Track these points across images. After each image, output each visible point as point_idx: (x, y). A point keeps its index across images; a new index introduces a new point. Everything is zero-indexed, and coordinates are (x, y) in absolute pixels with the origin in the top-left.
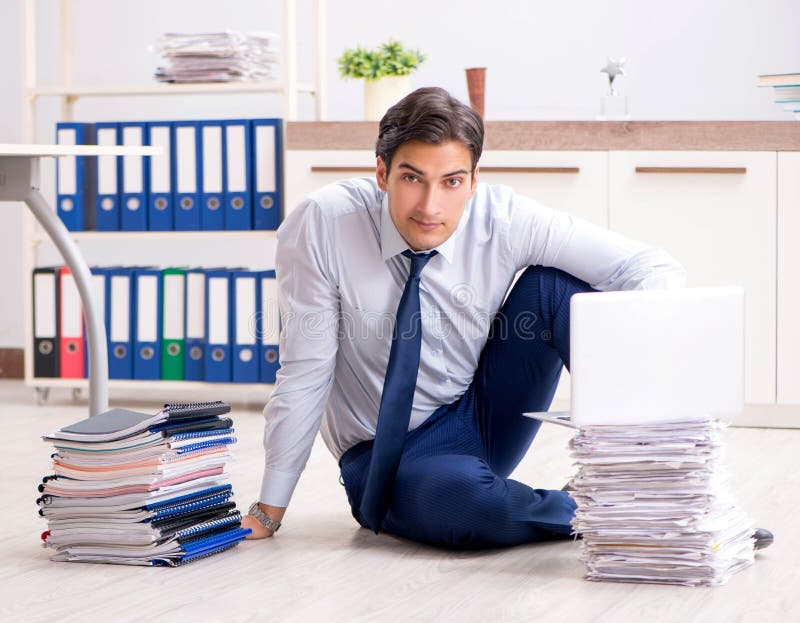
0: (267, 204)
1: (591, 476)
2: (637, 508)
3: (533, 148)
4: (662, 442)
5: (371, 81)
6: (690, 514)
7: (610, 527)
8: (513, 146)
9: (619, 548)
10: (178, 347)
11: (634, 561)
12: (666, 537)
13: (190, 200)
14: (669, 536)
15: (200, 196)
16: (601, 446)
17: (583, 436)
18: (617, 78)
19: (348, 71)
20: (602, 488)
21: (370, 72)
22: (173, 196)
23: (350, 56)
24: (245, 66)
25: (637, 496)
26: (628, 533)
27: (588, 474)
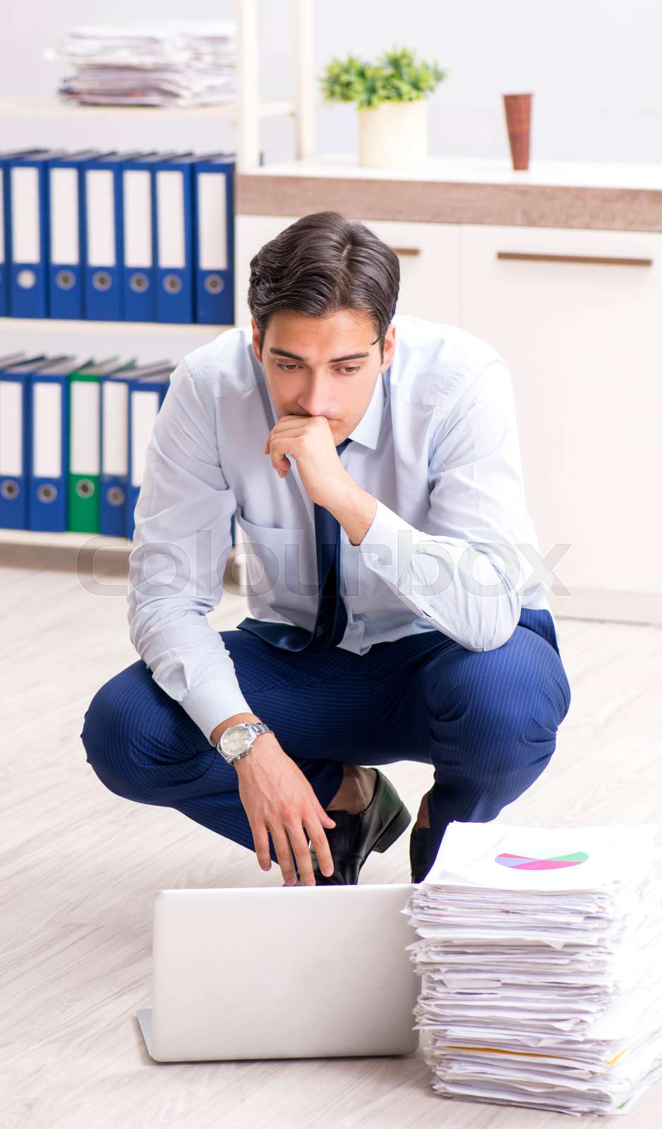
0: (213, 287)
1: (439, 953)
2: (505, 998)
3: (587, 227)
5: (365, 110)
6: (578, 1013)
8: (558, 223)
10: (92, 486)
12: (542, 1044)
13: (106, 276)
14: (547, 1041)
15: (120, 271)
16: (452, 913)
17: (426, 896)
19: (332, 94)
20: (453, 969)
21: (364, 97)
22: (83, 269)
23: (336, 71)
24: (184, 83)
25: (504, 981)
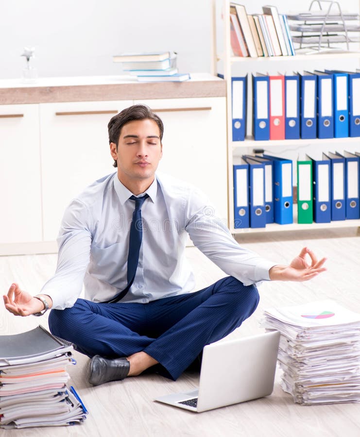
1: (307, 352)
2: (328, 366)
6: (356, 366)
12: (345, 379)
16: (314, 337)
17: (305, 332)
18: (31, 58)
20: (312, 358)
25: (328, 359)
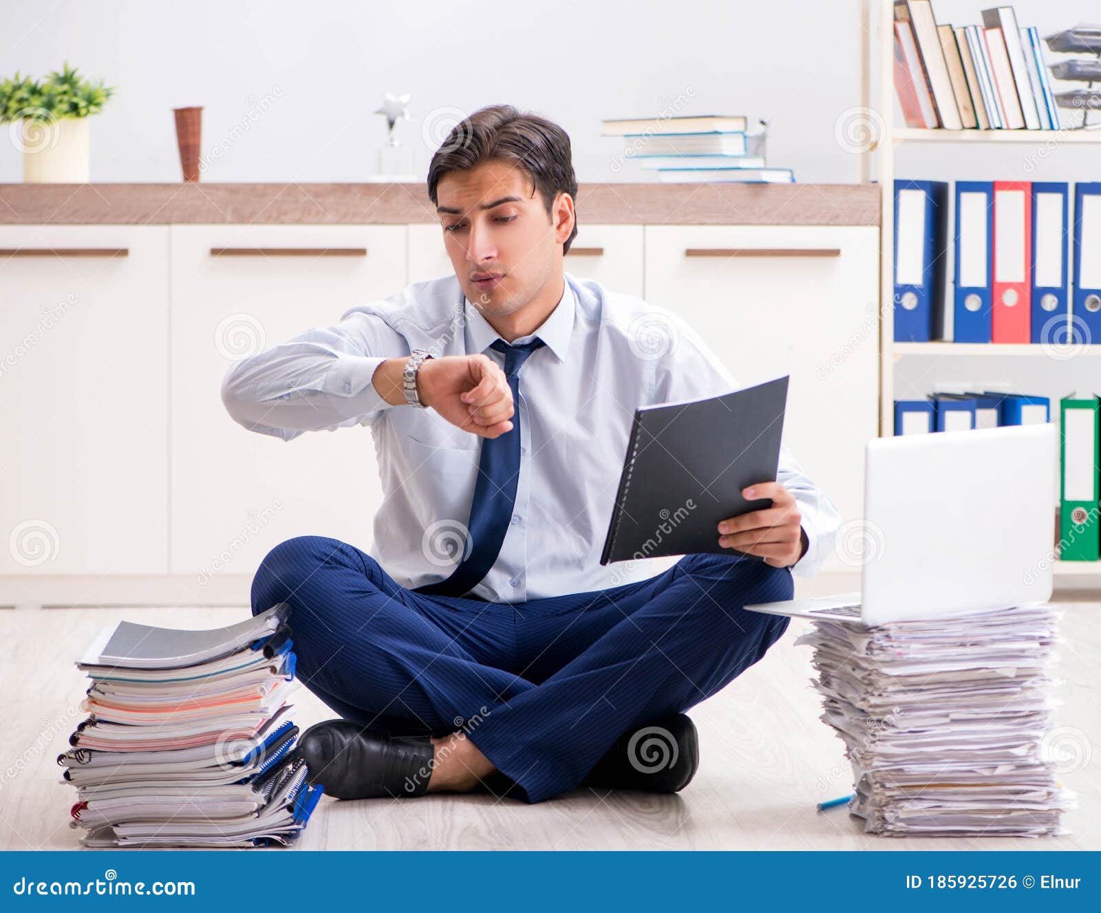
1: (895, 692)
2: (953, 733)
3: (299, 221)
4: (994, 641)
6: (1029, 738)
7: (917, 761)
8: (269, 219)
9: (931, 790)
11: (954, 807)
12: (998, 772)
14: (1003, 769)
16: (914, 650)
17: (888, 636)
20: (907, 708)
25: (953, 716)
26: (943, 768)
27: (891, 688)
